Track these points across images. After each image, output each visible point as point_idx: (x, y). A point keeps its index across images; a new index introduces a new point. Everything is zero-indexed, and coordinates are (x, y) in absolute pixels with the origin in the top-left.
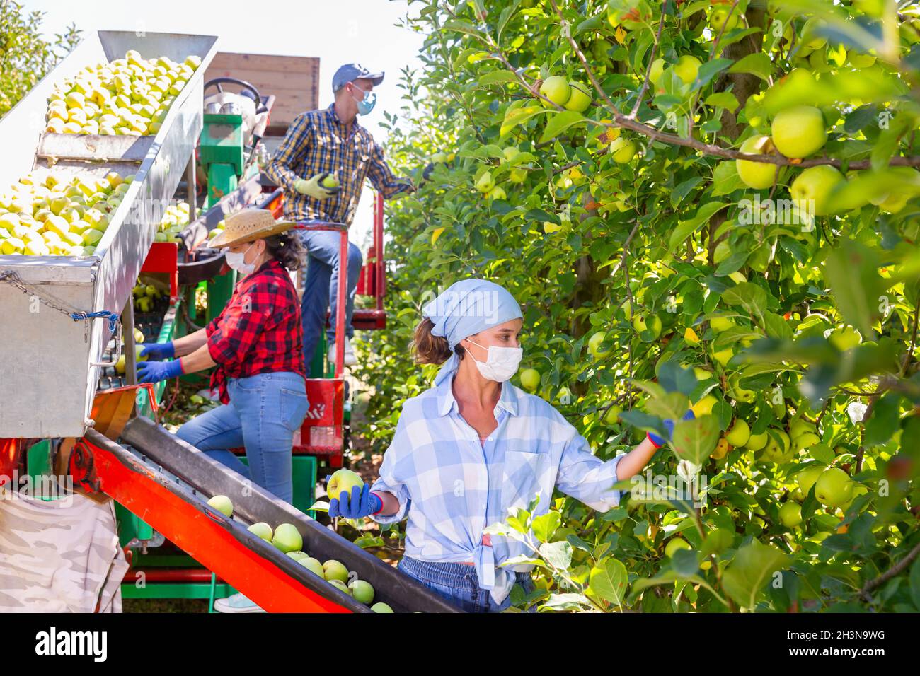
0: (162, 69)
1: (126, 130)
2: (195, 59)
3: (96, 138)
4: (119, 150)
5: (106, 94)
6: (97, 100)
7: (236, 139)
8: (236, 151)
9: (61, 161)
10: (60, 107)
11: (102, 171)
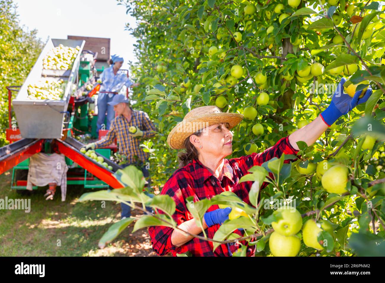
0: (70, 51)
1: (63, 68)
2: (78, 47)
3: (56, 70)
4: (61, 73)
5: (56, 58)
6: (54, 59)
7: (88, 68)
8: (88, 71)
9: (48, 76)
10: (46, 62)
11: (58, 79)
